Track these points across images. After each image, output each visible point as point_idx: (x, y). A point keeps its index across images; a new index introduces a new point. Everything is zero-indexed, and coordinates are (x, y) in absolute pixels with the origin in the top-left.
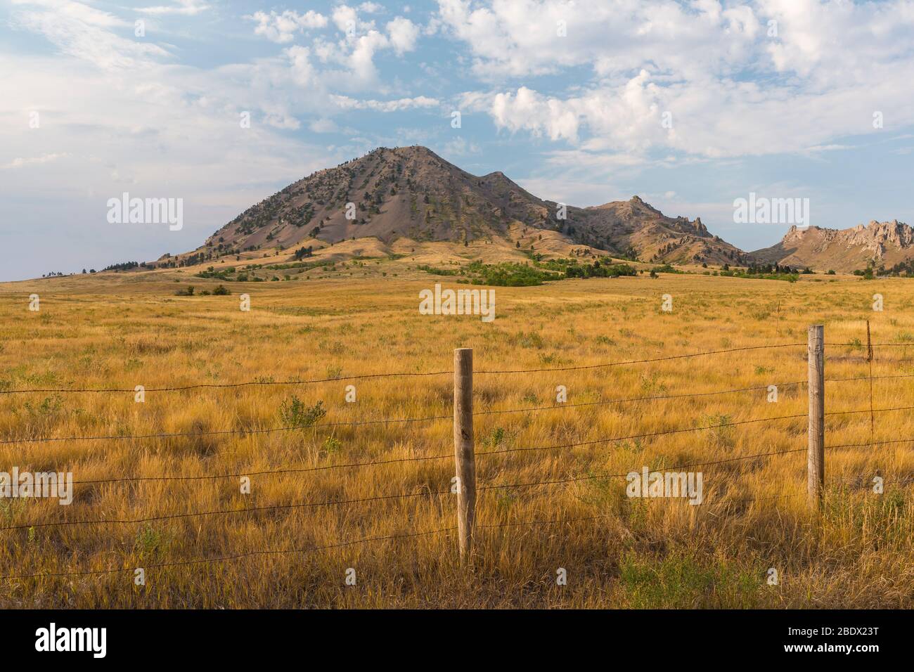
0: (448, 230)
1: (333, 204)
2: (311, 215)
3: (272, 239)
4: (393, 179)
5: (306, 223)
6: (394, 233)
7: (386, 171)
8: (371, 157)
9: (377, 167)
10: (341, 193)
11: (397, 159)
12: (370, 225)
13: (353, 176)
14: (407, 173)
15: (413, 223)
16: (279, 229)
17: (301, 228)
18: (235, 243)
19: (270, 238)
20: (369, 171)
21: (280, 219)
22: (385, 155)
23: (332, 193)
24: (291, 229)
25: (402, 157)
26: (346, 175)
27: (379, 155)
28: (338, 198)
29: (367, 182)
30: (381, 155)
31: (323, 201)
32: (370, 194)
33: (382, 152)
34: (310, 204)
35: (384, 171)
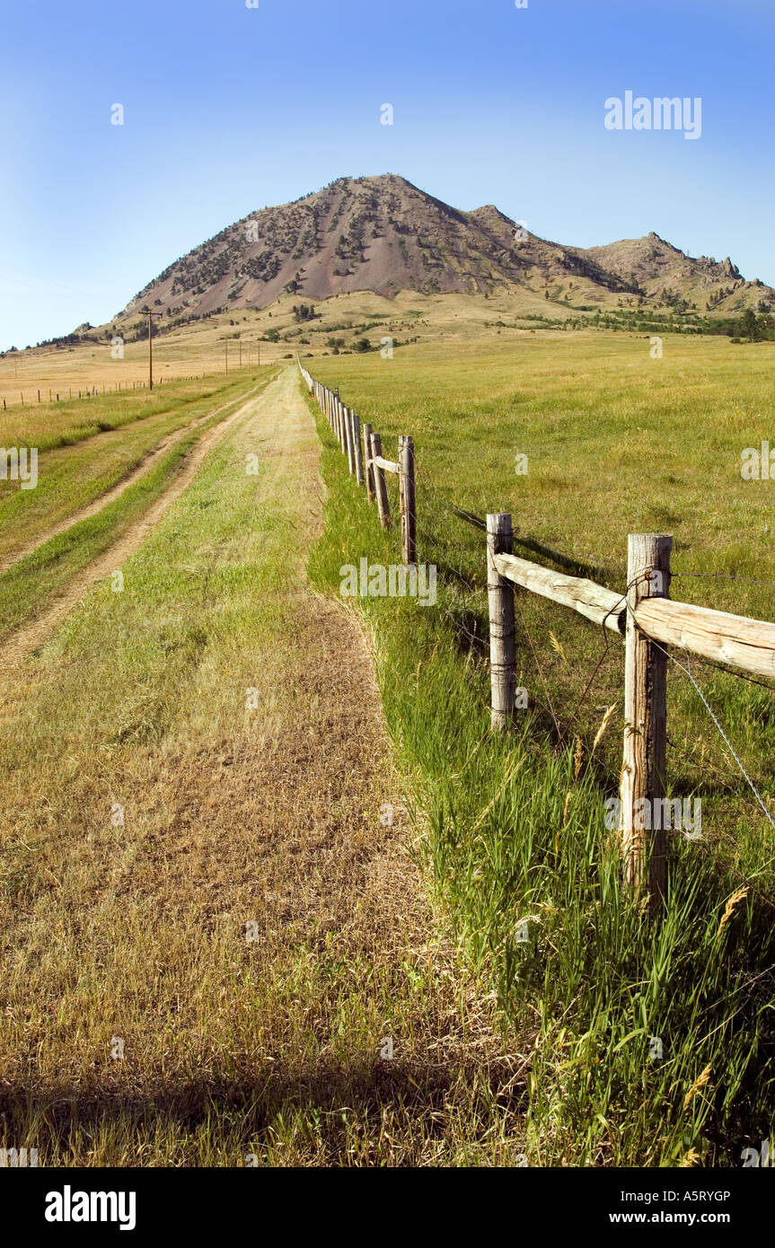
0: (454, 279)
1: (300, 251)
2: (277, 267)
3: (236, 298)
4: (371, 218)
5: (273, 277)
6: (392, 284)
7: (357, 208)
8: (332, 189)
9: (344, 203)
10: (307, 238)
11: (369, 192)
12: (356, 276)
13: (317, 216)
14: (386, 210)
15: (410, 272)
16: (240, 285)
17: (269, 282)
18: (187, 305)
19: (233, 297)
20: (335, 209)
21: (237, 273)
22: (350, 187)
23: (296, 238)
24: (256, 286)
25: (373, 189)
26: (307, 215)
27: (341, 187)
28: (306, 244)
29: (336, 222)
30: (344, 188)
31: (287, 247)
32: (346, 237)
33: (346, 184)
34: (271, 253)
35: (354, 207)
